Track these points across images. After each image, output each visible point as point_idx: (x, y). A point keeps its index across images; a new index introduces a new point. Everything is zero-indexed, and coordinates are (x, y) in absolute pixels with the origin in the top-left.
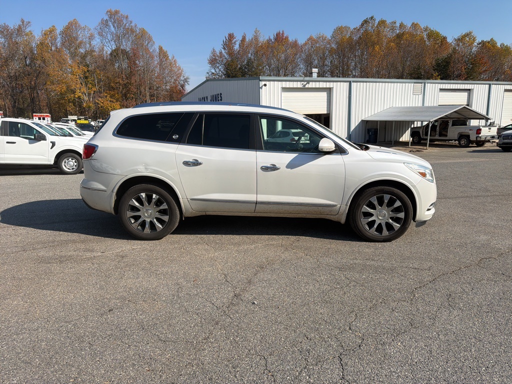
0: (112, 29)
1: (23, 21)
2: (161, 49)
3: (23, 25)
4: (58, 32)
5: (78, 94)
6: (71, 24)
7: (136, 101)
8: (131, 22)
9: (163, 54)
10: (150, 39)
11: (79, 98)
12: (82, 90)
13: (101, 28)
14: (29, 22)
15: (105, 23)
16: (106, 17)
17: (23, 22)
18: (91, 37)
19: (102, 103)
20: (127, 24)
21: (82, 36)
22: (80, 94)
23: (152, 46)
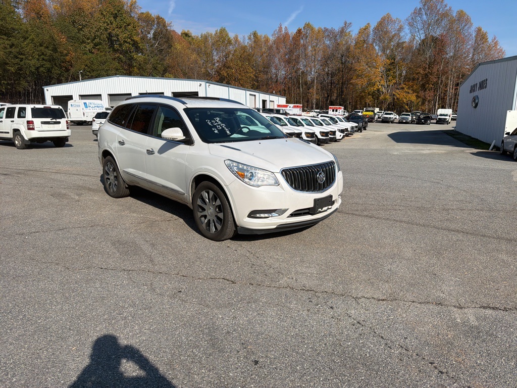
0: (425, 17)
1: (345, 23)
2: (479, 30)
3: (345, 27)
4: (371, 29)
5: (378, 86)
6: (383, 19)
7: (434, 92)
8: (446, 6)
9: (481, 36)
10: (468, 21)
11: (378, 90)
12: (382, 82)
13: (412, 18)
14: (350, 23)
15: (418, 12)
16: (419, 6)
17: (345, 25)
18: (401, 29)
19: (399, 94)
20: (441, 9)
21: (392, 29)
22: (380, 87)
23: (469, 28)
